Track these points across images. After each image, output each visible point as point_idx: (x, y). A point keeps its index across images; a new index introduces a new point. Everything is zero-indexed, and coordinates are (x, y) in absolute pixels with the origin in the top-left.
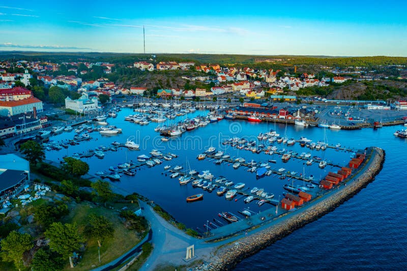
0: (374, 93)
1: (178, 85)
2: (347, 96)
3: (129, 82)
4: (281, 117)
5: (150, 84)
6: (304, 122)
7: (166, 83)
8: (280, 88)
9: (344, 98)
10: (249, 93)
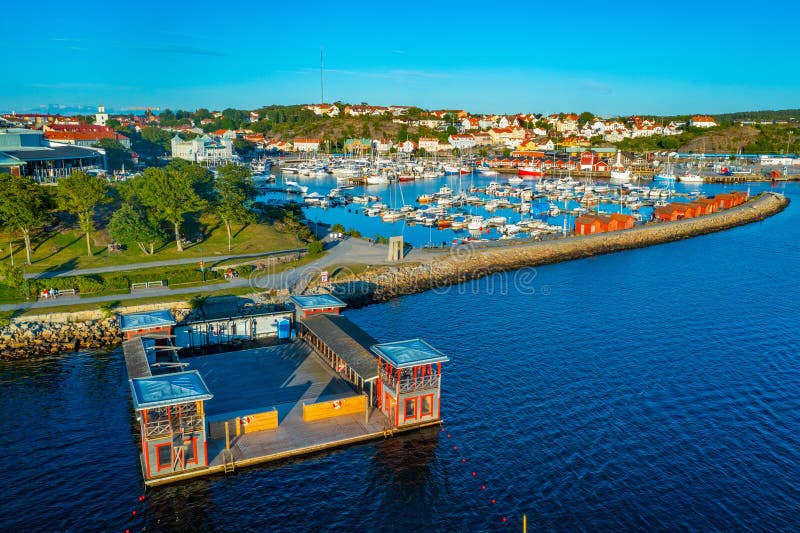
0: (774, 141)
1: (384, 134)
2: (720, 148)
3: (292, 132)
4: (583, 167)
5: (332, 132)
6: (628, 173)
7: (362, 131)
8: (586, 139)
9: (714, 149)
10: (523, 144)
